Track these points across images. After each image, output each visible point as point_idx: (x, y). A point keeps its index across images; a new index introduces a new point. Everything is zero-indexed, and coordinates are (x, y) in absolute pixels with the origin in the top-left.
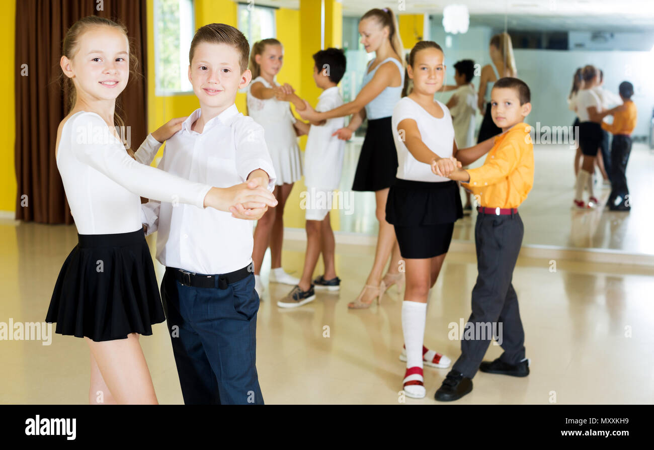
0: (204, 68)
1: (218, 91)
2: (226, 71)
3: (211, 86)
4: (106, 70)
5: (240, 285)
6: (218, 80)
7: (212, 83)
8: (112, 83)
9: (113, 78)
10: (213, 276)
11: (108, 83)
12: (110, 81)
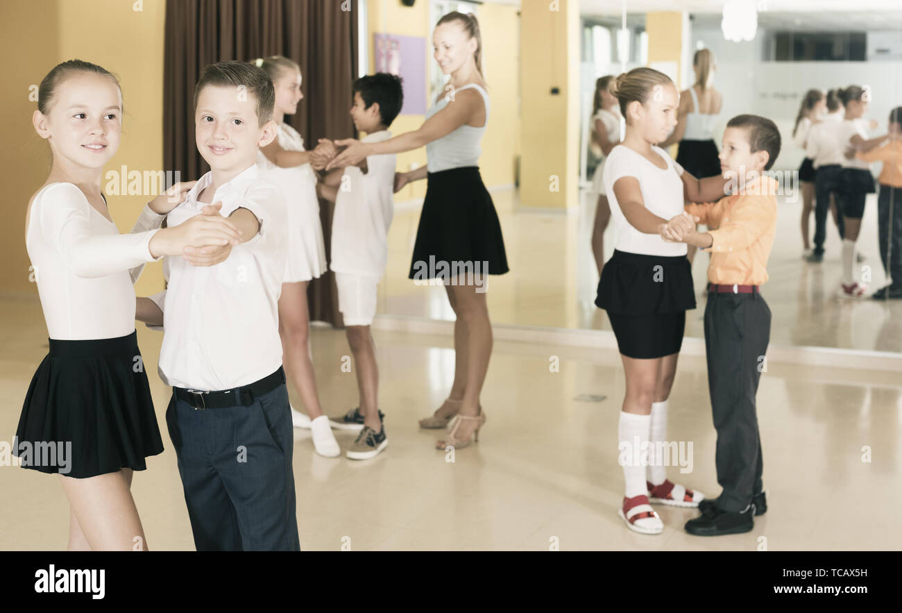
0: (210, 119)
1: (228, 149)
2: (238, 122)
3: (217, 143)
4: (91, 130)
5: (269, 398)
6: (225, 134)
7: (218, 139)
8: (98, 147)
9: (100, 140)
10: (233, 391)
11: (93, 147)
12: (96, 144)
